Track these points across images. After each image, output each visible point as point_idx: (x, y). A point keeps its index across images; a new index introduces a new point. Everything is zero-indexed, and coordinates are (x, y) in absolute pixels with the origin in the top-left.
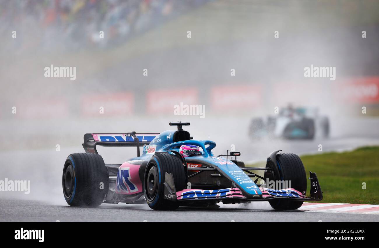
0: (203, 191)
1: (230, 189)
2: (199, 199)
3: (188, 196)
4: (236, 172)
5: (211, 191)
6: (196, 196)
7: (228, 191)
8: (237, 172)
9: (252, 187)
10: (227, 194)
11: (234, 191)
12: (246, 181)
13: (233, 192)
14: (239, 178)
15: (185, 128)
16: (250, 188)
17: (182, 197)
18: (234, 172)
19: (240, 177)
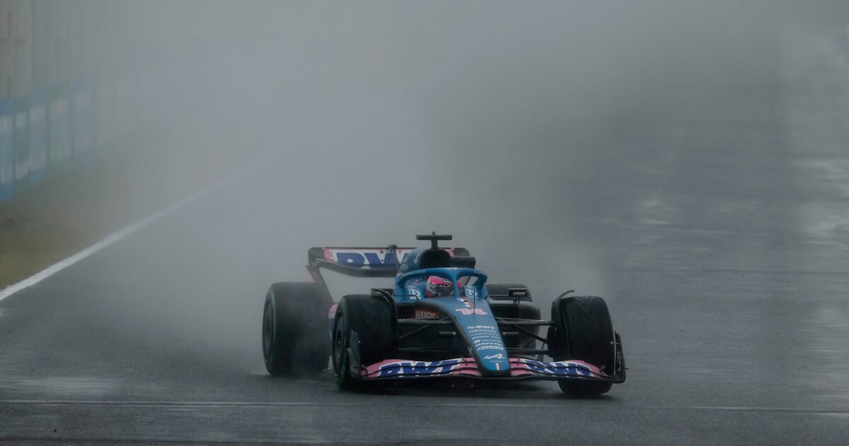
0: (413, 363)
1: (459, 360)
2: (406, 377)
3: (390, 372)
4: (480, 327)
5: (427, 364)
6: (401, 371)
7: (456, 363)
8: (482, 328)
9: (494, 356)
10: (453, 368)
11: (466, 363)
12: (490, 345)
13: (464, 366)
14: (479, 341)
15: (441, 244)
16: (490, 358)
17: (380, 374)
18: (476, 328)
19: (480, 339)
